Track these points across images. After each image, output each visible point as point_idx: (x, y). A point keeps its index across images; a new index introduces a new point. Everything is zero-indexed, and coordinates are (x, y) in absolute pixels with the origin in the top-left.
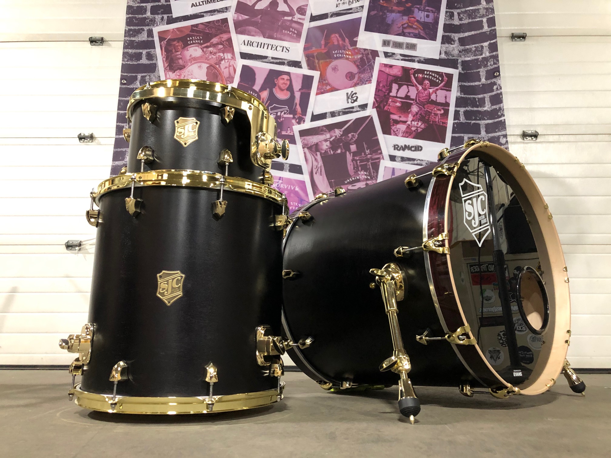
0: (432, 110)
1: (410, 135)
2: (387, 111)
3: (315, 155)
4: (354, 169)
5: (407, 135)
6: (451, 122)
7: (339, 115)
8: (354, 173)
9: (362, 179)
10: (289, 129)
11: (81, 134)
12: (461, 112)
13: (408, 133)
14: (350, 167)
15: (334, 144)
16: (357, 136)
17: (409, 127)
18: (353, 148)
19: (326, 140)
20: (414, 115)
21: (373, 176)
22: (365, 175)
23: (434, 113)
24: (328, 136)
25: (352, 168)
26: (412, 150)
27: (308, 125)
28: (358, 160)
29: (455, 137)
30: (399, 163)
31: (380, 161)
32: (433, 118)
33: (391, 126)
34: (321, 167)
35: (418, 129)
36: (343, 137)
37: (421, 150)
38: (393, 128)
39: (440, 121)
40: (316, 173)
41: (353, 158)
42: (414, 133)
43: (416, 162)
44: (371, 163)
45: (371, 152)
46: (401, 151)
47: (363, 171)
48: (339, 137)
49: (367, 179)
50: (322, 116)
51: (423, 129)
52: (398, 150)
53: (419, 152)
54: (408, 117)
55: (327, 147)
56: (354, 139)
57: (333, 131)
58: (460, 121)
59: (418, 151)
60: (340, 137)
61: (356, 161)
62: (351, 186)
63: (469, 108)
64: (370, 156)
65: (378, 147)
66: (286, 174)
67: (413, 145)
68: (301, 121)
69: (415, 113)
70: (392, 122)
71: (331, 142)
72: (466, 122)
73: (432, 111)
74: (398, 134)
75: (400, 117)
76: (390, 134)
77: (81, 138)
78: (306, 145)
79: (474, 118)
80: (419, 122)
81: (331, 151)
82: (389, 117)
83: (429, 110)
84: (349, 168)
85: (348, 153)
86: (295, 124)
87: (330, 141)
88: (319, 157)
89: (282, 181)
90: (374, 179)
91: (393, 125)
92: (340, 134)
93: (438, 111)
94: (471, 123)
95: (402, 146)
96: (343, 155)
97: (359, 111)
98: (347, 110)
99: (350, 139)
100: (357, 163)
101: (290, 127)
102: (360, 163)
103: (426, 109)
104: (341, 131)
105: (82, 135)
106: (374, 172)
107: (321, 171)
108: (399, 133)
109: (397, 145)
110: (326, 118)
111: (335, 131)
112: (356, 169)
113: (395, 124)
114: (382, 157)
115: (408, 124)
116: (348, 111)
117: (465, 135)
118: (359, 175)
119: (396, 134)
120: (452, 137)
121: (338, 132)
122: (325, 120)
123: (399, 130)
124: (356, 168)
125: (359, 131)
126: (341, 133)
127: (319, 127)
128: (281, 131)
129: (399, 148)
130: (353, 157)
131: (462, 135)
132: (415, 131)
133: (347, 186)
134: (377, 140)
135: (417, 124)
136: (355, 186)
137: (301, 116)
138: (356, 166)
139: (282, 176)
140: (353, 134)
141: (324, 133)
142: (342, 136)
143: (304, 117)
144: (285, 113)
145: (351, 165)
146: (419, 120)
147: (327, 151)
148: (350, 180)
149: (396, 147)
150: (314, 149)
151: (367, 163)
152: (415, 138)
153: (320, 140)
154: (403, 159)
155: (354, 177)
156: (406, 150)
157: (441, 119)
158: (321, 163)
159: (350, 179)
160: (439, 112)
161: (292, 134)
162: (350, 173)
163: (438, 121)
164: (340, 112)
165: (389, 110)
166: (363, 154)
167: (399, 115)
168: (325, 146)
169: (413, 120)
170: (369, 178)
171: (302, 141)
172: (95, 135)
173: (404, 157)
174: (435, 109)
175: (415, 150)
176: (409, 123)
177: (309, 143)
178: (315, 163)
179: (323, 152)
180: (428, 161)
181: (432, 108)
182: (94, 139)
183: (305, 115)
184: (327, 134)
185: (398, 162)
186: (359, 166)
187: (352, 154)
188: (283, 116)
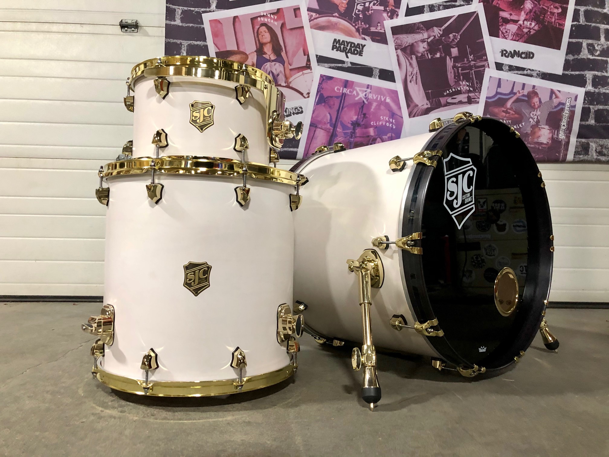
0: (548, 7)
1: (520, 39)
2: (495, 6)
3: (409, 59)
4: (455, 78)
5: (517, 39)
6: (568, 23)
7: (439, 10)
8: (454, 83)
9: (464, 91)
10: (379, 24)
11: (122, 20)
12: (581, 12)
13: (519, 36)
14: (451, 75)
15: (433, 46)
16: (459, 36)
17: (520, 28)
18: (455, 51)
19: (423, 41)
20: (528, 13)
21: (476, 87)
22: (467, 86)
23: (551, 12)
24: (425, 35)
25: (453, 76)
26: (522, 57)
27: (402, 20)
28: (460, 67)
29: (572, 42)
30: (506, 73)
31: (485, 69)
32: (549, 17)
33: (500, 26)
34: (416, 74)
35: (531, 30)
36: (443, 38)
37: (532, 58)
38: (502, 29)
39: (557, 22)
40: (411, 82)
41: (455, 64)
42: (526, 35)
43: (525, 72)
44: (474, 71)
45: (475, 58)
46: (510, 58)
47: (465, 81)
48: (438, 37)
49: (469, 91)
50: (419, 10)
51: (537, 32)
52: (506, 56)
53: (530, 60)
54: (520, 15)
55: (424, 50)
56: (455, 40)
57: (432, 28)
58: (580, 23)
59: (529, 58)
60: (440, 37)
61: (458, 68)
62: (451, 98)
63: (590, 8)
64: (474, 62)
65: (483, 52)
66: (375, 82)
67: (524, 51)
68: (394, 15)
69: (528, 11)
70: (501, 20)
71: (429, 44)
72: (586, 25)
73: (548, 9)
74: (506, 37)
75: (511, 15)
76: (498, 36)
77: (124, 26)
78: (399, 46)
79: (594, 20)
80: (532, 22)
81: (429, 54)
82: (498, 14)
83: (544, 7)
84: (449, 77)
85: (448, 56)
86: (386, 19)
87: (427, 41)
88: (414, 62)
89: (371, 89)
90: (477, 91)
91: (502, 25)
92: (439, 34)
93: (555, 9)
94: (591, 25)
95: (511, 52)
96: (443, 60)
97: (463, 5)
98: (448, 4)
99: (451, 40)
100: (458, 70)
101: (380, 22)
102: (461, 70)
103: (542, 6)
104: (440, 30)
105: (124, 21)
106: (477, 83)
107: (416, 79)
108: (508, 35)
109: (505, 50)
110: (424, 13)
111: (433, 29)
112: (457, 78)
113: (504, 24)
114: (487, 64)
115: (519, 24)
116: (450, 5)
117: (584, 40)
118: (461, 85)
119: (504, 36)
120: (569, 43)
121: (437, 31)
122: (422, 15)
123: (508, 31)
124: (457, 76)
125: (462, 31)
126: (441, 33)
127: (415, 24)
128: (370, 26)
129: (507, 55)
130: (454, 62)
131: (581, 40)
132: (527, 33)
133: (446, 98)
134: (483, 43)
135: (531, 24)
136: (455, 98)
137: (393, 8)
138: (457, 75)
139: (370, 84)
140: (454, 34)
141: (421, 32)
142: (442, 36)
143: (397, 10)
144: (374, 4)
145: (451, 72)
146: (532, 20)
147: (423, 54)
148: (450, 92)
149: (504, 52)
150: (408, 51)
151: (470, 71)
152: (525, 42)
153: (416, 40)
154: (511, 68)
155: (455, 88)
156: (516, 57)
157: (557, 19)
158: (416, 69)
159: (450, 90)
160: (556, 11)
161: (384, 31)
162: (450, 83)
163: (555, 21)
164: (441, 5)
165: (498, 5)
166: (466, 59)
167: (510, 13)
168: (422, 48)
169: (525, 20)
170: (471, 89)
171: (394, 41)
172: (141, 23)
173: (512, 66)
174: (552, 6)
175: (525, 58)
176: (521, 22)
177: (403, 43)
178: (410, 69)
179: (419, 55)
180: (539, 71)
181: (548, 5)
182: (139, 28)
183: (399, 8)
184: (424, 33)
185: (505, 71)
186: (461, 75)
187: (452, 59)
188: (372, 8)
